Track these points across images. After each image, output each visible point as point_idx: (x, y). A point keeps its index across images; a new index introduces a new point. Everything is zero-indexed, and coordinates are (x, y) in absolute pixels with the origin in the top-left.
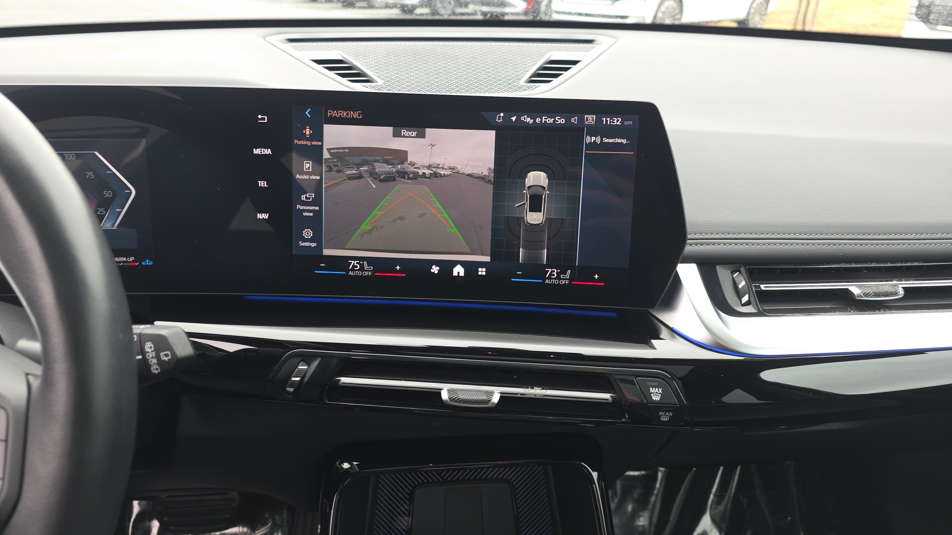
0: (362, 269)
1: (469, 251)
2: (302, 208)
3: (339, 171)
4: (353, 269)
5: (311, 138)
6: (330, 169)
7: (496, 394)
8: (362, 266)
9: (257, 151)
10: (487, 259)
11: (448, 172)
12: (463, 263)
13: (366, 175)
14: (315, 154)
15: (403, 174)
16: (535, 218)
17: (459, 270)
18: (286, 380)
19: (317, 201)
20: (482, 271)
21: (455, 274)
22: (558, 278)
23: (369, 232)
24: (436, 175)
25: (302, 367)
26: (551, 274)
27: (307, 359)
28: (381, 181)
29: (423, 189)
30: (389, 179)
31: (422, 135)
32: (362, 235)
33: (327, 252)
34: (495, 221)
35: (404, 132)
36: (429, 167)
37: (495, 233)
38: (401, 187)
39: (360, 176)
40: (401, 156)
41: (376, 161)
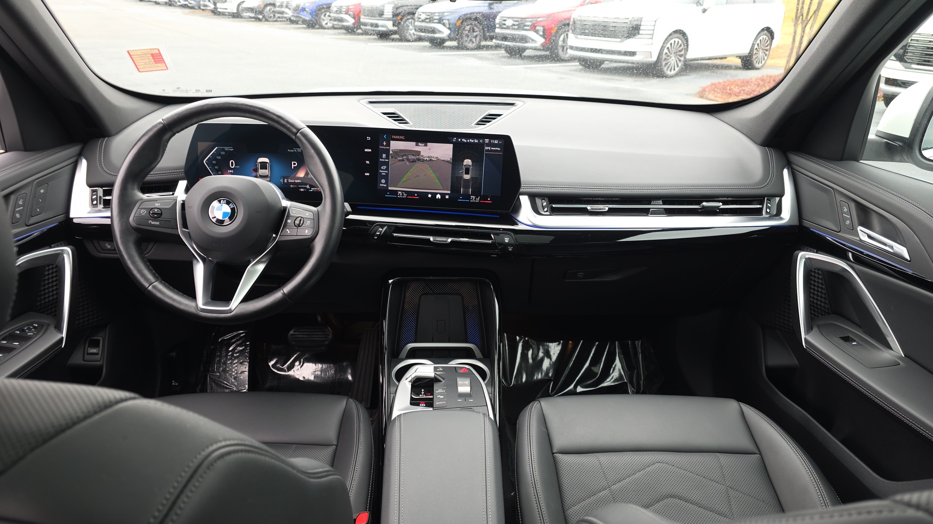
0: (403, 195)
1: (442, 189)
2: (381, 171)
3: (395, 158)
4: (399, 195)
5: (386, 146)
6: (392, 157)
7: (450, 240)
8: (403, 194)
9: (366, 150)
10: (449, 192)
11: (435, 159)
12: (440, 194)
13: (405, 160)
14: (387, 152)
15: (419, 160)
16: (467, 177)
17: (438, 196)
18: (374, 234)
19: (387, 169)
20: (447, 197)
21: (437, 198)
22: (475, 200)
23: (406, 181)
24: (431, 160)
25: (380, 229)
26: (473, 198)
27: (382, 227)
28: (411, 162)
29: (426, 165)
30: (414, 161)
31: (426, 145)
32: (403, 182)
33: (390, 188)
34: (452, 178)
35: (419, 144)
36: (428, 157)
37: (452, 182)
38: (418, 164)
39: (403, 160)
40: (418, 153)
41: (409, 155)
